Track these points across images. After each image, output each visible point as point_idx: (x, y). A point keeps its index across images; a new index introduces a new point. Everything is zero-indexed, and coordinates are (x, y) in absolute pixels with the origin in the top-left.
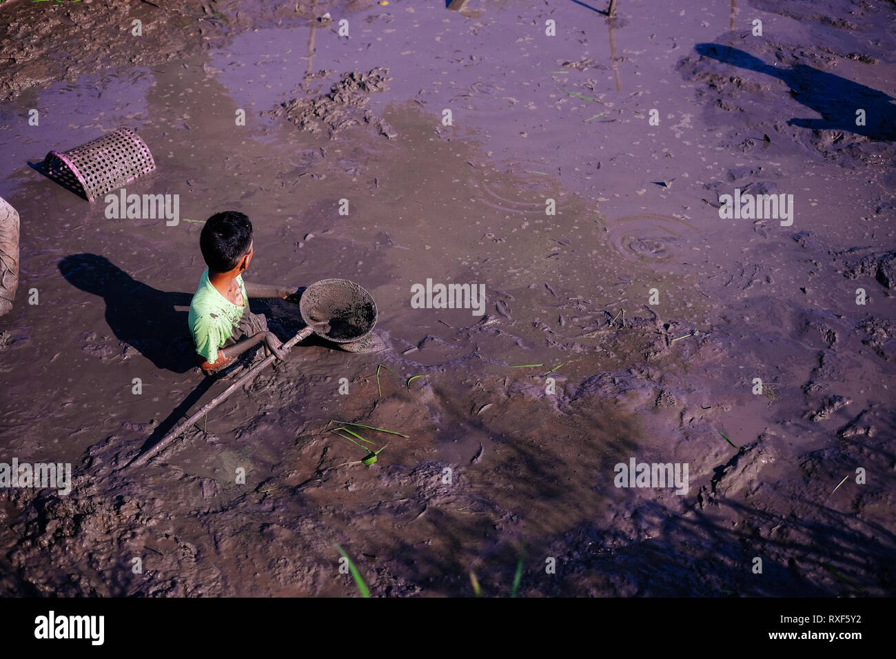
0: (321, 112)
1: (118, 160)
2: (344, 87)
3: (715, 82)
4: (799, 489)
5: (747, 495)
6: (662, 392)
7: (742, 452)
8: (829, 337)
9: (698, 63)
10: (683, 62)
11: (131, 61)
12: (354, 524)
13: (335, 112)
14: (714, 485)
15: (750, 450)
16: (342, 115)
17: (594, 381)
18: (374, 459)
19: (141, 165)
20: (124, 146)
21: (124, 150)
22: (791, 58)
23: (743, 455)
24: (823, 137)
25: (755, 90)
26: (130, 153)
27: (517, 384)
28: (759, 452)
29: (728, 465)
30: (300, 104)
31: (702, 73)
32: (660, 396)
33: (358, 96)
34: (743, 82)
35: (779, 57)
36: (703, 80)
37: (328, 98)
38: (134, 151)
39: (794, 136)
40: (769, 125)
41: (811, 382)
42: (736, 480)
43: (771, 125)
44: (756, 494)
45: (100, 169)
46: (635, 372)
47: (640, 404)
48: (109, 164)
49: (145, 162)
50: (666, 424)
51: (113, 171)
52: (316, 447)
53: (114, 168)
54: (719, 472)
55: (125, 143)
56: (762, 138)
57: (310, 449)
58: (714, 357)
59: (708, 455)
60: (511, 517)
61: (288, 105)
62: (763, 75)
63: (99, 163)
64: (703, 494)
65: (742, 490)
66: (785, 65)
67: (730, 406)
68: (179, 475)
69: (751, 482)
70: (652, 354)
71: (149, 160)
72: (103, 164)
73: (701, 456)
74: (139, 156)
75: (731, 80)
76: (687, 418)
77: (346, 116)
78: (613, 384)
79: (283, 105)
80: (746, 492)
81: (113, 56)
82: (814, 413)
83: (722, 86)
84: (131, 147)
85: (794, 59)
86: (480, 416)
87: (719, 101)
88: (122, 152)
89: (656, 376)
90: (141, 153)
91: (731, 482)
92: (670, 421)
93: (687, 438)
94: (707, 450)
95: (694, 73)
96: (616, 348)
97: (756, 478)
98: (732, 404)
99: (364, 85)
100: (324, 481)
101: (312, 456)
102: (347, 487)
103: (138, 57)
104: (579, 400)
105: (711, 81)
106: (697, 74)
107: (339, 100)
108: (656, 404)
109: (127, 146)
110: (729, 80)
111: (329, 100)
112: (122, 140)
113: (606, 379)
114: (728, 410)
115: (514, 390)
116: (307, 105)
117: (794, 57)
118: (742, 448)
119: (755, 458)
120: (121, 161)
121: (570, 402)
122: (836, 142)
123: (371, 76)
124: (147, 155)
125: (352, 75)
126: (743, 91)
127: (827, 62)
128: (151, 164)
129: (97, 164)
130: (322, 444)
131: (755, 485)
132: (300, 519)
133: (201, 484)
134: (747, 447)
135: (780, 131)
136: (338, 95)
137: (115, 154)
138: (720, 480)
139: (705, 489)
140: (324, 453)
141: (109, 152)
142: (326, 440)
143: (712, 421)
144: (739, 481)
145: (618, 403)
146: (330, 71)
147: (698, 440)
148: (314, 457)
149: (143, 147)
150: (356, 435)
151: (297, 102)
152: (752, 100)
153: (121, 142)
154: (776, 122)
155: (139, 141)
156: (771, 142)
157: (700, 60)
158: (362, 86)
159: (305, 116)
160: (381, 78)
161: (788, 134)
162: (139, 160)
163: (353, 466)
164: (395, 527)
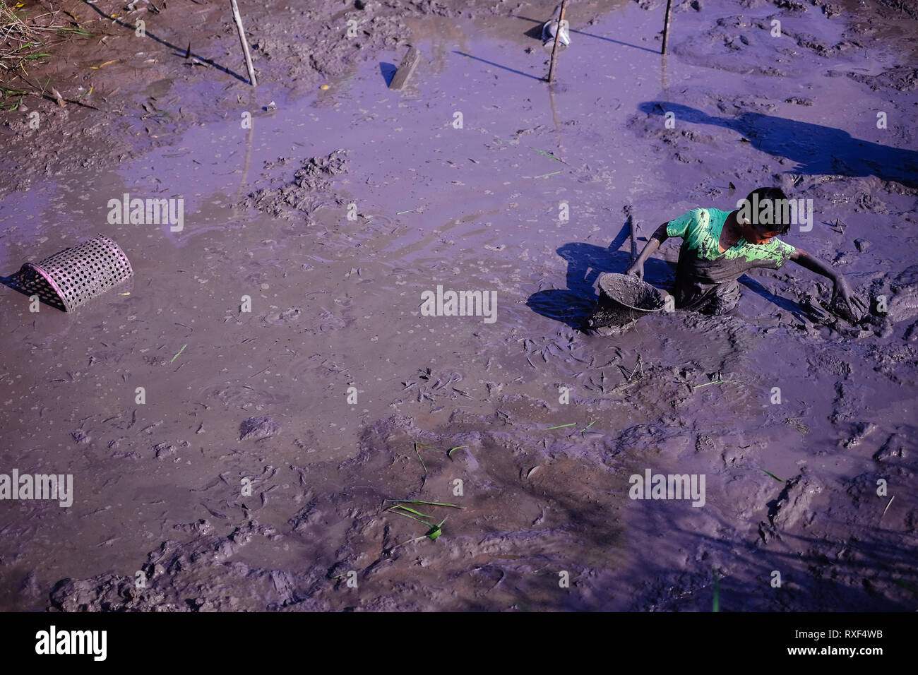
0: (291, 199)
1: (97, 270)
2: (308, 173)
3: (668, 137)
4: (852, 514)
5: (805, 525)
6: (698, 437)
7: (789, 486)
8: (843, 369)
9: (647, 120)
10: (633, 121)
11: (82, 165)
12: (436, 598)
13: (306, 198)
14: (771, 520)
15: (797, 482)
16: (312, 200)
17: (630, 433)
18: (439, 532)
19: (119, 274)
20: (102, 255)
21: (102, 260)
22: (734, 108)
23: (791, 488)
24: (784, 181)
25: (708, 141)
26: (109, 263)
27: (557, 445)
28: (806, 484)
29: (780, 499)
30: (268, 193)
31: (654, 130)
32: (698, 441)
33: (325, 181)
34: (695, 135)
35: (721, 108)
36: (656, 136)
37: (294, 185)
38: (112, 261)
39: (756, 181)
40: (730, 173)
41: (835, 413)
42: (791, 512)
43: (731, 173)
44: (813, 523)
45: (79, 281)
46: (668, 421)
47: (681, 451)
48: (88, 276)
49: (124, 271)
50: (711, 467)
51: (92, 282)
52: (376, 528)
53: (93, 279)
54: (773, 508)
55: (103, 252)
56: (728, 186)
57: (371, 529)
58: (739, 399)
59: (758, 491)
60: (590, 573)
61: (256, 196)
62: (712, 127)
63: (78, 275)
64: (763, 529)
65: (798, 521)
66: (729, 115)
67: (766, 443)
68: (245, 571)
69: (805, 513)
70: (678, 401)
71: (128, 268)
72: (81, 276)
73: (752, 494)
74: (118, 265)
75: (683, 134)
76: (729, 459)
77: (317, 202)
78: (649, 435)
79: (250, 196)
80: (803, 523)
81: (63, 161)
82: (846, 441)
83: (676, 140)
84: (110, 257)
85: (736, 109)
86: (529, 480)
87: (677, 154)
88: (101, 262)
89: (689, 422)
90: (119, 263)
91: (787, 514)
92: (714, 464)
93: (734, 478)
94: (755, 486)
95: (646, 130)
96: (642, 400)
97: (808, 508)
98: (767, 441)
99: (327, 169)
100: (395, 560)
101: (375, 537)
102: (419, 563)
103: (89, 160)
104: (622, 454)
105: (664, 136)
106: (649, 131)
107: (306, 186)
108: (697, 449)
109: (105, 256)
110: (681, 134)
111: (296, 187)
112: (100, 249)
113: (642, 430)
114: (766, 447)
115: (556, 451)
116: (275, 194)
117: (736, 107)
118: (788, 481)
119: (803, 489)
120: (100, 271)
121: (613, 456)
122: (796, 185)
123: (331, 159)
124: (126, 264)
125: (312, 161)
126: (696, 143)
127: (768, 109)
128: (129, 272)
129: (75, 276)
130: (381, 523)
131: (809, 516)
132: (382, 599)
133: (271, 577)
134: (792, 480)
135: (742, 178)
136: (304, 181)
137: (93, 265)
138: (776, 514)
139: (764, 524)
140: (386, 532)
141: (88, 263)
142: (384, 519)
143: (753, 460)
144: (793, 513)
145: (661, 452)
146: (289, 159)
147: (746, 478)
148: (377, 538)
149: (121, 256)
150: (414, 511)
151: (265, 191)
152: (708, 151)
153: (99, 252)
154: (736, 170)
155: (117, 250)
156: (737, 189)
157: (648, 117)
158: (325, 170)
159: (276, 205)
160: (342, 160)
161: (750, 180)
162: (117, 270)
163: (419, 542)
164: (478, 596)
